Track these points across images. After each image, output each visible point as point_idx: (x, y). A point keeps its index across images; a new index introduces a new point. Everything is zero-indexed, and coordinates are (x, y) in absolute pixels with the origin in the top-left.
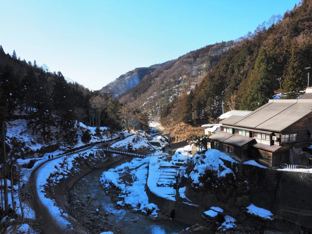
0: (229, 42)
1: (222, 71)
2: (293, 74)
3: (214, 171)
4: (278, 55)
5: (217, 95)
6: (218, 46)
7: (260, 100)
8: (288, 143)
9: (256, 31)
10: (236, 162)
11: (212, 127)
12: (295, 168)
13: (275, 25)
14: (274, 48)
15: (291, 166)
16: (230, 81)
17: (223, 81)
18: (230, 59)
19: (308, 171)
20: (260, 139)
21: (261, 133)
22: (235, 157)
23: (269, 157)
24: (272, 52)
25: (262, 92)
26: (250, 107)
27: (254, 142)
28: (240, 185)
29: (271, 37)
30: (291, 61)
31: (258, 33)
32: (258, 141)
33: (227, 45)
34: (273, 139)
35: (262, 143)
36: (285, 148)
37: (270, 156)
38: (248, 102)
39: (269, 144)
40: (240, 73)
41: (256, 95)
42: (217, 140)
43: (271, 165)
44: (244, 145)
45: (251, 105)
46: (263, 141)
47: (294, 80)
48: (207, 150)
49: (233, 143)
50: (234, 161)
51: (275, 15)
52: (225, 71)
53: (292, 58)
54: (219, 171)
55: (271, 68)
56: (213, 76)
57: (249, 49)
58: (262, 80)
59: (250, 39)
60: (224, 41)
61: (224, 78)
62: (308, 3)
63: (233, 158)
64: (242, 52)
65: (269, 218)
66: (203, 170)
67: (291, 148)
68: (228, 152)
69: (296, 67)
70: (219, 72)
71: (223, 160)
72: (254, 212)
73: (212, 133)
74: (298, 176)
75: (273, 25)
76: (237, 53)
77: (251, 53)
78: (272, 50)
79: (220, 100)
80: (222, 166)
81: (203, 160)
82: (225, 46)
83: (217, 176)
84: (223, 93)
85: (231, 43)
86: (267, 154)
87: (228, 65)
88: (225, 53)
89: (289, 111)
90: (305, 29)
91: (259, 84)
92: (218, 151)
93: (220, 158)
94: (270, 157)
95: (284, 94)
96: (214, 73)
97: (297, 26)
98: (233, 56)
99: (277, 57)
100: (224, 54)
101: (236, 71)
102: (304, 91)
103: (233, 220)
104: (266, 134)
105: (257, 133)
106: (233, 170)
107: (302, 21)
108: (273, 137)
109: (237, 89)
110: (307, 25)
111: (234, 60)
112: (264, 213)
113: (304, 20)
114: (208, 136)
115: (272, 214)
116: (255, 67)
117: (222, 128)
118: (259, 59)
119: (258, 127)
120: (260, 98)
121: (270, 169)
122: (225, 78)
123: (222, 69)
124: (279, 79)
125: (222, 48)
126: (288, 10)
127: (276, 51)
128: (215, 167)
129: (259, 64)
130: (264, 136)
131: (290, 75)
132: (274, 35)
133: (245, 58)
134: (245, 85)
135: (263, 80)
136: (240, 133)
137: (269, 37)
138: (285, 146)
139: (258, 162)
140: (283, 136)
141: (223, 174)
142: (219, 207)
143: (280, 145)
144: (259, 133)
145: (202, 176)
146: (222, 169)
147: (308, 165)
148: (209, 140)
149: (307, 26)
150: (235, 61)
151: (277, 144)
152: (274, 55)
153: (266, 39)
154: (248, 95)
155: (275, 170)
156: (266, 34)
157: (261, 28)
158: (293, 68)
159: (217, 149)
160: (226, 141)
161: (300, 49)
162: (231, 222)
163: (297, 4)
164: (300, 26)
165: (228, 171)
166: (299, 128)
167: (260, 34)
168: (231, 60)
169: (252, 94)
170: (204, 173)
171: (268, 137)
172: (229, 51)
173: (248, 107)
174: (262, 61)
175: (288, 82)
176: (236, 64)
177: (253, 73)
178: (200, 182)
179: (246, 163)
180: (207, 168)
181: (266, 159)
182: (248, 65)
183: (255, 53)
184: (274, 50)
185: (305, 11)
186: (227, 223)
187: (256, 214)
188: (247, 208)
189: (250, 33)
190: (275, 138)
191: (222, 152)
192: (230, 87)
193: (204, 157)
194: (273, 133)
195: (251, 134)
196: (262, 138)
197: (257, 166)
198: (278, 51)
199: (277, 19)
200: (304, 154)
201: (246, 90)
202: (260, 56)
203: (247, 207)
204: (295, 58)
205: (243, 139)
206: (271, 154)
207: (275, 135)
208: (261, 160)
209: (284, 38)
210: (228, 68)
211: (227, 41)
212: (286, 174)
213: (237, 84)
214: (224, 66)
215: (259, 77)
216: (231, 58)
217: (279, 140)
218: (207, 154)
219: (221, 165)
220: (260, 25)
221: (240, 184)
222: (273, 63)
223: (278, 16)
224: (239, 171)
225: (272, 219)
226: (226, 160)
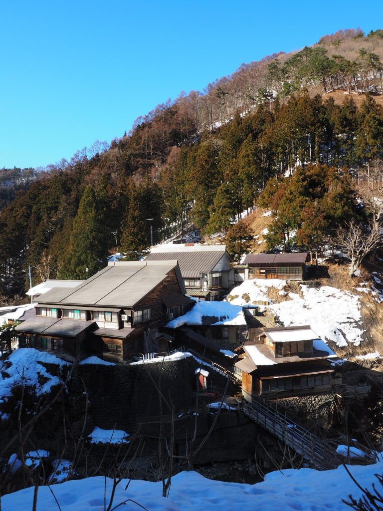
0: (27, 169)
1: (19, 216)
2: (134, 227)
3: (29, 388)
4: (110, 198)
5: (12, 256)
6: (8, 173)
7: (90, 263)
8: (141, 323)
9: (73, 159)
10: (68, 364)
11: (14, 311)
12: (152, 358)
13: (100, 154)
14: (105, 187)
15: (147, 356)
16: (34, 233)
17: (23, 233)
18: (34, 197)
19: (170, 359)
20: (102, 322)
21: (105, 312)
22: (65, 355)
23: (118, 347)
24: (102, 193)
25: (93, 251)
26: (75, 274)
27: (95, 326)
28: (75, 401)
29: (95, 171)
30: (130, 209)
31: (77, 162)
32: (100, 325)
33: (22, 175)
34: (122, 319)
35: (106, 327)
36: (139, 330)
37: (119, 345)
38: (72, 267)
39: (118, 328)
40: (51, 221)
41: (84, 255)
42: (30, 332)
43: (121, 359)
44: (79, 333)
45: (77, 271)
46: (107, 324)
47: (135, 235)
48: (11, 351)
49: (61, 332)
50: (64, 363)
51: (100, 142)
52: (25, 217)
53: (132, 204)
54: (38, 385)
55: (101, 217)
56: (4, 224)
57: (64, 185)
58: (91, 232)
59: (64, 169)
60: (17, 167)
61: (23, 227)
62: (141, 133)
63: (61, 359)
64: (54, 188)
65: (124, 441)
66: (7, 389)
67: (146, 330)
68: (53, 349)
69: (137, 217)
70: (15, 217)
71: (44, 365)
72: (101, 440)
73: (17, 320)
74: (158, 368)
75: (97, 155)
76: (45, 189)
77: (67, 191)
78: (102, 190)
79: (16, 265)
80: (43, 375)
81: (6, 371)
82: (20, 176)
83: (35, 393)
84: (21, 253)
85: (30, 172)
86: (114, 343)
87: (30, 207)
88: (20, 186)
89: (138, 277)
90: (138, 168)
91: (88, 238)
92: (33, 350)
93: (39, 363)
94: (120, 347)
95: (124, 255)
96: (6, 219)
97: (129, 162)
98: (38, 193)
99: (109, 201)
100: (18, 188)
101: (44, 218)
102: (148, 250)
103: (67, 464)
104: (111, 312)
105: (99, 312)
106: (63, 377)
107: (135, 156)
108: (122, 315)
109: (47, 247)
110: (141, 162)
111: (40, 200)
112: (116, 436)
113: (136, 155)
114: (13, 326)
115: (127, 435)
116: (79, 214)
117: (38, 310)
118: (84, 201)
119: (99, 303)
120: (89, 261)
121: (120, 365)
122: (27, 229)
123: (20, 212)
124: (115, 233)
125: (14, 178)
126: (116, 137)
127: (107, 192)
128: (30, 379)
129: (85, 208)
130: (108, 316)
131: (129, 227)
132: (100, 170)
133: (58, 198)
134: (60, 240)
135: (94, 233)
136: (71, 315)
137: (93, 171)
138: (138, 328)
139: (102, 357)
140: (135, 314)
141: (46, 388)
142: (41, 449)
143: (132, 327)
144: (101, 312)
145: (6, 400)
146: (43, 380)
147: (167, 349)
148: (15, 333)
149: (141, 164)
150: (42, 201)
151: (127, 326)
152: (104, 198)
153: (88, 173)
154: (72, 255)
155: (128, 365)
156: (88, 165)
157: (80, 156)
158: (134, 218)
159: (31, 347)
160: (47, 331)
161: (138, 193)
162: (64, 468)
163: (127, 132)
164: (133, 163)
165: (54, 381)
166: (153, 301)
167: (79, 164)
168: (35, 200)
169: (78, 254)
170: (10, 395)
171: (115, 317)
172: (26, 184)
173: (72, 275)
174: (90, 204)
175: (128, 238)
176: (44, 206)
177: (76, 222)
178: (3, 413)
179: (83, 362)
180: (15, 385)
181: (114, 351)
182: (64, 209)
183: (73, 193)
184: (105, 190)
185: (138, 144)
186: (59, 473)
187: (104, 442)
188: (89, 436)
189: (64, 161)
190: (125, 317)
191: (41, 351)
192: (36, 244)
193: (9, 365)
194: (122, 310)
195: (89, 315)
196: (106, 320)
197: (102, 365)
198: (110, 193)
199: (102, 147)
200: (162, 336)
201: (63, 248)
202: (87, 197)
203: (89, 434)
204: (135, 205)
205: (76, 324)
206: (121, 341)
207: (124, 314)
208: (105, 354)
209: (113, 175)
210: (31, 211)
211: (22, 168)
212: (142, 368)
213: (47, 239)
214: (24, 207)
215: (88, 228)
216: (35, 195)
217: (130, 319)
218: (12, 359)
219: (41, 374)
220: (79, 152)
221: (76, 399)
222: (105, 209)
223: (103, 143)
224: (73, 378)
225: (128, 442)
226: (50, 364)
